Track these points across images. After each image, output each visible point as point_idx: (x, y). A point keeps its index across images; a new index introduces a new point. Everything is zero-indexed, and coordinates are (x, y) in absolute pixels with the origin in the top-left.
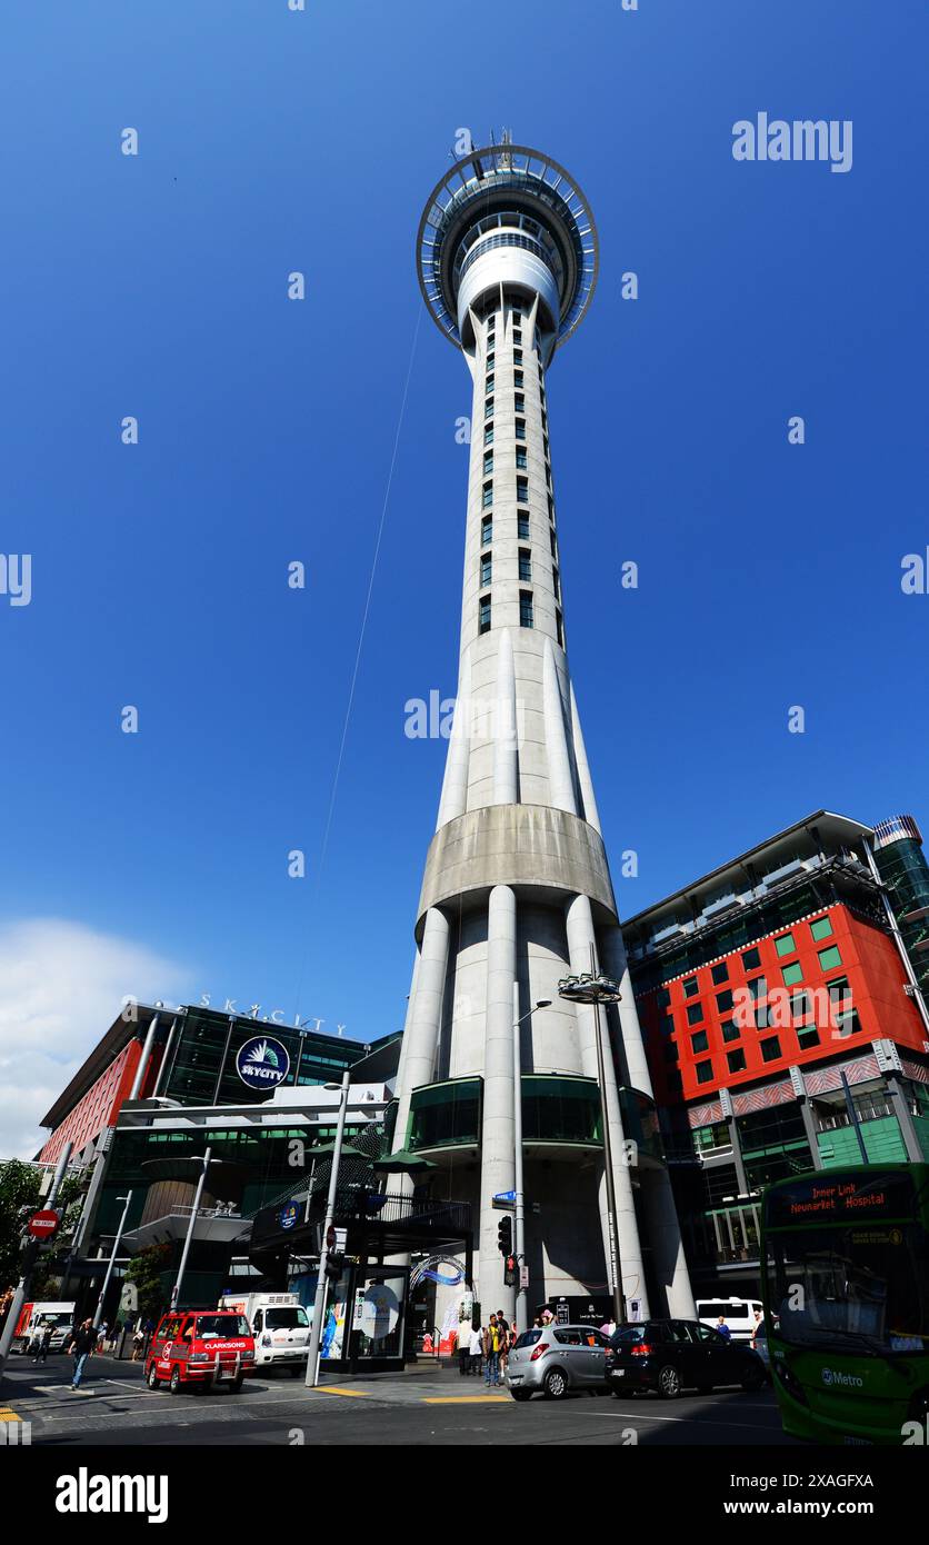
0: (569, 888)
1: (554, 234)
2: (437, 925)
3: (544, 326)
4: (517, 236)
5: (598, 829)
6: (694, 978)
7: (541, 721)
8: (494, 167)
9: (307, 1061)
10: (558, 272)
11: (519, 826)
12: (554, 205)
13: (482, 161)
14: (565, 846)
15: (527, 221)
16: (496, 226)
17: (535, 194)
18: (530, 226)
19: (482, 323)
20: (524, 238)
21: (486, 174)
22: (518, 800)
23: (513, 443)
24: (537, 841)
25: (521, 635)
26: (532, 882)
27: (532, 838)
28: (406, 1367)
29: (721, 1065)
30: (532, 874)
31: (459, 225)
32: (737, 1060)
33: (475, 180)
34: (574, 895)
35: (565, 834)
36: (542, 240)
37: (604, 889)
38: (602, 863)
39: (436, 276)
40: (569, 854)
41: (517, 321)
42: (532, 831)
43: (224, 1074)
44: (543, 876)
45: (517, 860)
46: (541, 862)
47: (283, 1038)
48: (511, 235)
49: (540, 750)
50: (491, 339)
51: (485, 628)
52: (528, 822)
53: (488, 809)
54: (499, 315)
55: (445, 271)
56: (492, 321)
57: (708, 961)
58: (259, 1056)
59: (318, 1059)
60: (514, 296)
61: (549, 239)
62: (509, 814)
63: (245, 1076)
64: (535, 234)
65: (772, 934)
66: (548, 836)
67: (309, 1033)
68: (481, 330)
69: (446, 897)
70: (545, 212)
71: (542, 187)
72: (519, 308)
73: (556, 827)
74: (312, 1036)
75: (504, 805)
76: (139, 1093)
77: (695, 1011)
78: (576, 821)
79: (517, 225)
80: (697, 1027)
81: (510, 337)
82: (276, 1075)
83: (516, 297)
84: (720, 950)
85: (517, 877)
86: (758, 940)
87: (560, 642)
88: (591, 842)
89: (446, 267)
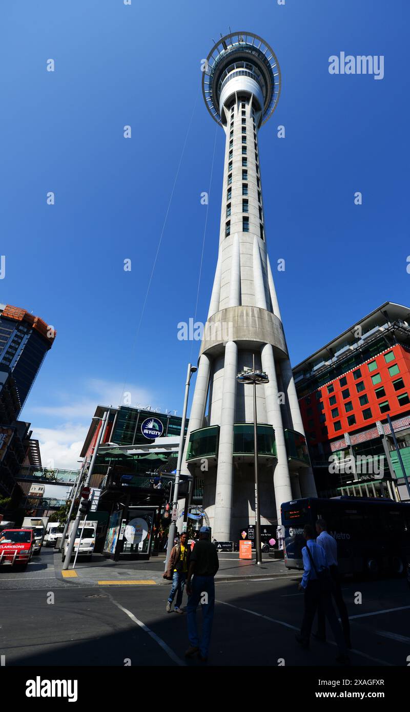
0: (262, 341)
1: (260, 68)
2: (204, 361)
3: (256, 108)
4: (243, 71)
5: (279, 317)
6: (332, 385)
7: (252, 271)
8: (231, 43)
9: (170, 428)
10: (263, 86)
11: (239, 315)
12: (259, 56)
13: (226, 41)
14: (260, 323)
15: (247, 65)
16: (234, 69)
17: (250, 52)
18: (249, 67)
19: (229, 111)
20: (246, 72)
21: (228, 47)
22: (240, 304)
23: (241, 156)
24: (247, 321)
25: (243, 235)
26: (245, 339)
27: (245, 320)
28: (150, 558)
29: (345, 422)
30: (245, 335)
31: (218, 72)
32: (352, 420)
33: (224, 50)
34: (265, 344)
35: (261, 317)
36: (254, 72)
37: (280, 341)
38: (280, 331)
39: (211, 96)
40: (262, 326)
41: (243, 106)
42: (245, 317)
43: (136, 432)
44: (249, 336)
45: (237, 329)
46: (249, 331)
47: (160, 418)
48: (240, 71)
49: (251, 283)
50: (232, 116)
51: (228, 234)
52: (243, 313)
53: (226, 309)
54: (235, 106)
55: (215, 94)
56: (233, 110)
57: (338, 376)
58: (150, 425)
59: (174, 427)
60: (242, 97)
61: (257, 71)
62: (235, 311)
63: (145, 434)
64: (251, 69)
65: (366, 362)
66: (252, 319)
67: (171, 416)
68: (228, 114)
69: (207, 349)
70: (255, 59)
71: (252, 48)
72: (245, 101)
73: (256, 316)
74: (172, 417)
75: (233, 307)
76: (103, 441)
77: (333, 399)
78: (266, 313)
79: (243, 67)
80: (334, 407)
81: (240, 113)
82: (158, 434)
83: (243, 97)
84: (343, 371)
85: (237, 337)
86: (360, 365)
87: (262, 237)
88: (274, 321)
89: (214, 92)
